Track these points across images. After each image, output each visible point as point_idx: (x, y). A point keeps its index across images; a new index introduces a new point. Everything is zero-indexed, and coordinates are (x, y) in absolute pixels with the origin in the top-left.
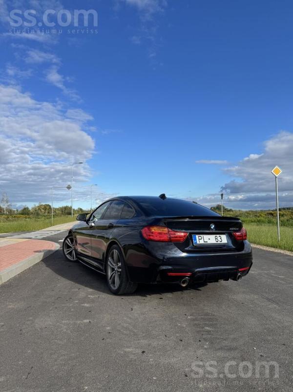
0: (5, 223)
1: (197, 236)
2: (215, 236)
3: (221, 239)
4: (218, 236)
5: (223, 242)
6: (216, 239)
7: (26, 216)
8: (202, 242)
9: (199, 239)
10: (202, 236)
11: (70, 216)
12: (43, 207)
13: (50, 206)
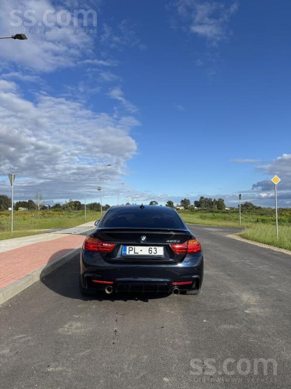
0: (42, 220)
1: (128, 247)
2: (148, 247)
3: (156, 250)
4: (153, 247)
5: (158, 254)
6: (149, 250)
7: (59, 212)
8: (132, 253)
9: (129, 250)
10: (133, 247)
11: (99, 213)
12: (73, 204)
13: (80, 203)
